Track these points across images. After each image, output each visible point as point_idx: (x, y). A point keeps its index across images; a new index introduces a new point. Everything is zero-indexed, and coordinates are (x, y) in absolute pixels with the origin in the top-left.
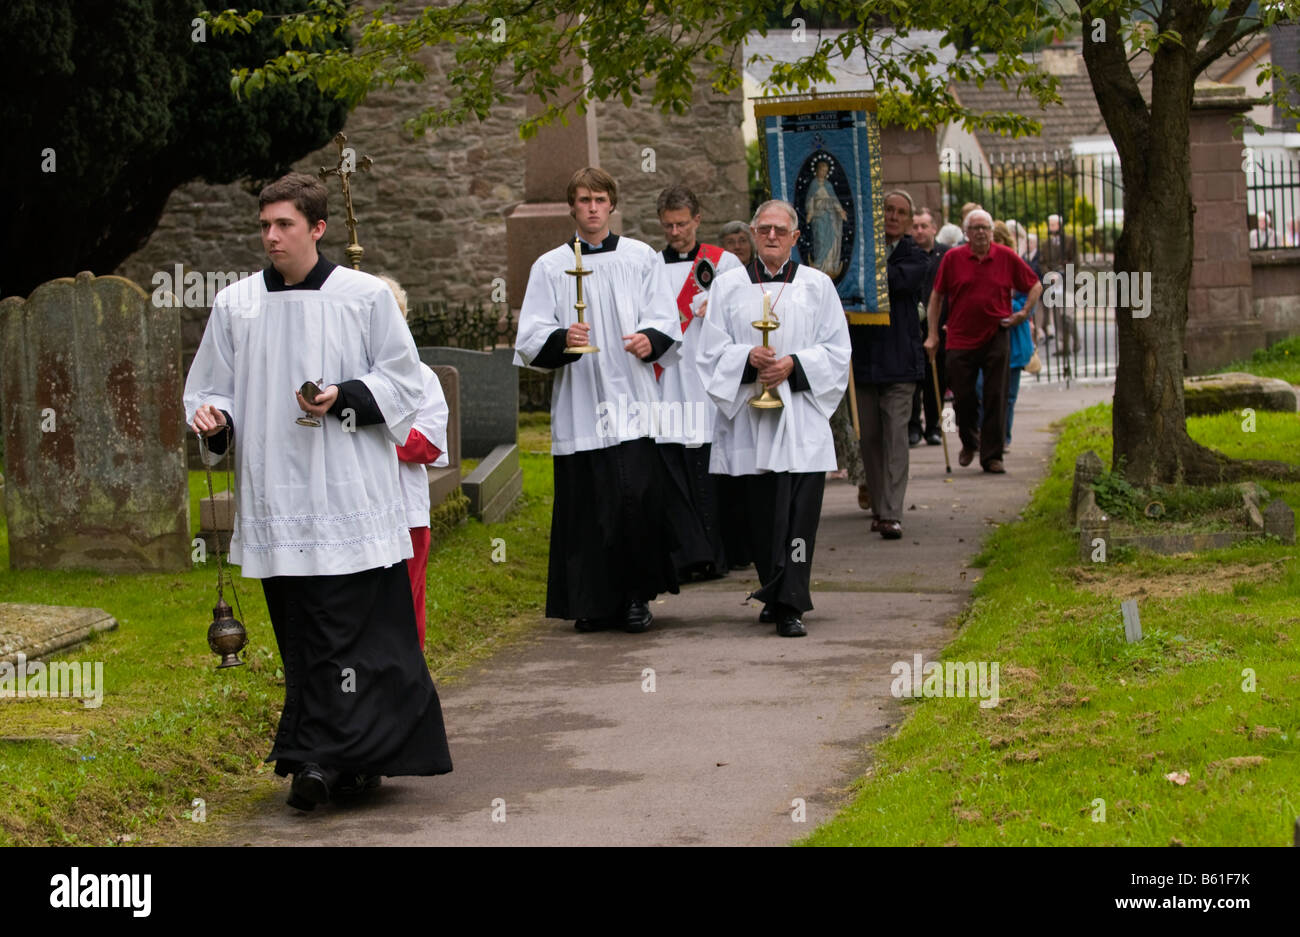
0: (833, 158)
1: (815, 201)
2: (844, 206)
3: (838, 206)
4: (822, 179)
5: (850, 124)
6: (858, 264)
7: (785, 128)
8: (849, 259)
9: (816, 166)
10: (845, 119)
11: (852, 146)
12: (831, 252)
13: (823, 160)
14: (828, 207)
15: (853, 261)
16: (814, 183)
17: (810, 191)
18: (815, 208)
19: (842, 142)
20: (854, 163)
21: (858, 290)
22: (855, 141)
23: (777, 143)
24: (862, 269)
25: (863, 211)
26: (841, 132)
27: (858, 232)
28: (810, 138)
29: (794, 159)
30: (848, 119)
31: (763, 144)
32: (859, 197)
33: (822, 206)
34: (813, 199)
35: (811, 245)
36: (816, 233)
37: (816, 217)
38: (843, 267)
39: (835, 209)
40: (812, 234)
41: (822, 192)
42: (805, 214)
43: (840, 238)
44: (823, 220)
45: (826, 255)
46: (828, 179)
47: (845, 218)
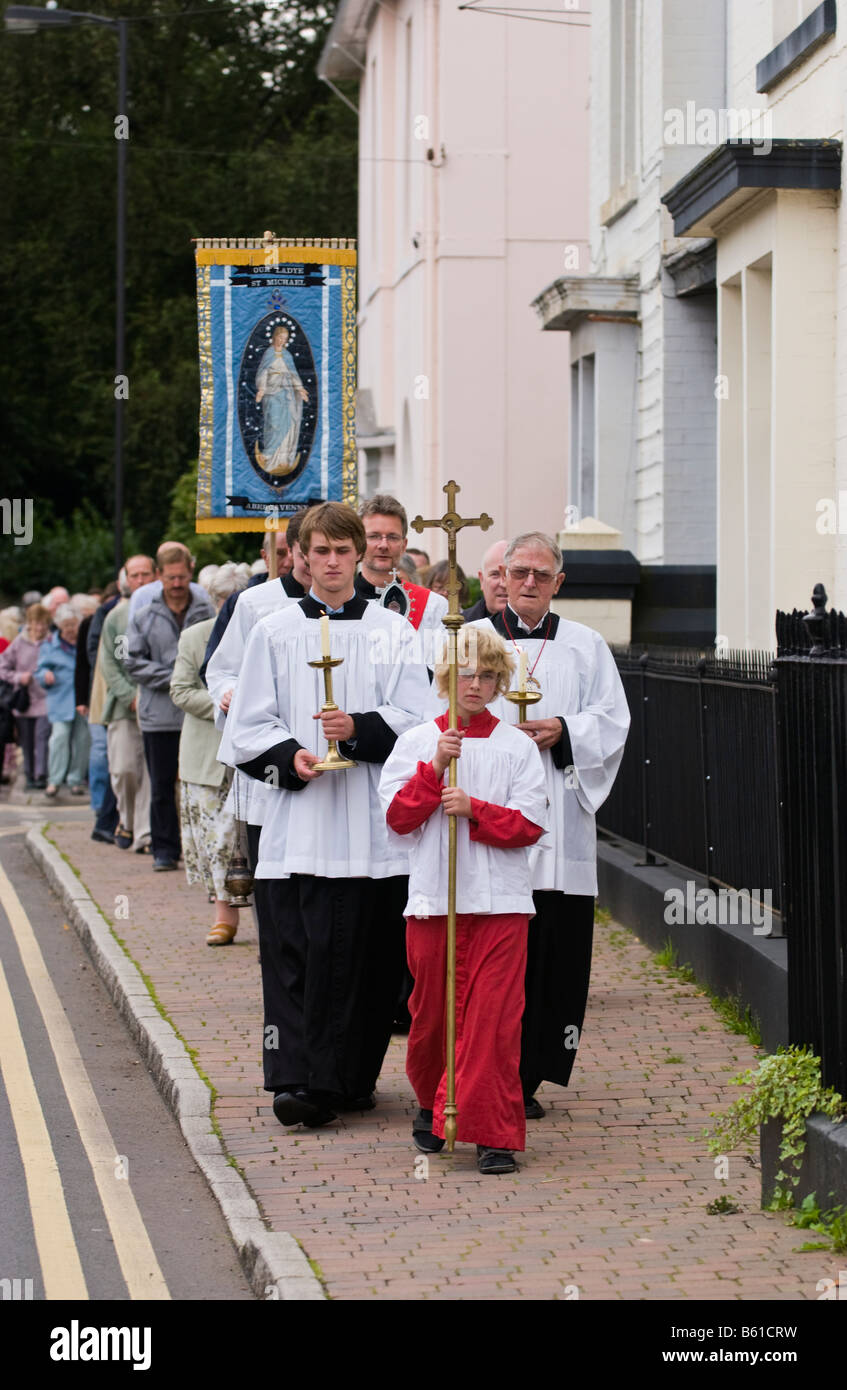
0: (294, 323)
1: (269, 375)
2: (305, 384)
3: (298, 383)
4: (280, 348)
5: (319, 282)
6: (319, 457)
7: (236, 281)
8: (308, 450)
9: (273, 329)
10: (313, 274)
11: (320, 308)
12: (286, 440)
13: (282, 324)
14: (285, 382)
15: (312, 453)
16: (269, 352)
17: (263, 363)
18: (269, 385)
19: (306, 304)
20: (321, 330)
21: (320, 489)
22: (325, 302)
23: (223, 299)
24: (324, 464)
25: (330, 391)
26: (307, 290)
27: (321, 417)
28: (266, 296)
29: (245, 321)
30: (317, 274)
31: (204, 300)
32: (325, 374)
33: (278, 382)
34: (266, 372)
35: (261, 430)
36: (269, 415)
37: (269, 395)
38: (300, 460)
39: (294, 386)
40: (262, 416)
41: (278, 364)
42: (255, 391)
43: (299, 424)
44: (278, 399)
45: (280, 444)
46: (288, 349)
47: (306, 399)
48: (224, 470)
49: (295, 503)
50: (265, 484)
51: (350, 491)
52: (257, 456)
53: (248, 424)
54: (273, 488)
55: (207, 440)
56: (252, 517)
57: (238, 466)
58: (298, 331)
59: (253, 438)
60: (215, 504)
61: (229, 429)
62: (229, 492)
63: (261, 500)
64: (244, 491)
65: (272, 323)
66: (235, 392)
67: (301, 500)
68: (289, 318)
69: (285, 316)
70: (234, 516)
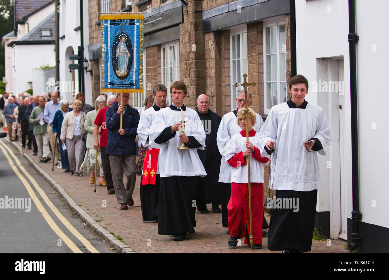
0: (127, 35)
1: (120, 50)
2: (129, 52)
3: (128, 52)
4: (123, 42)
5: (134, 24)
6: (133, 72)
7: (111, 24)
8: (130, 70)
9: (121, 37)
10: (132, 22)
11: (134, 31)
12: (124, 67)
13: (123, 36)
14: (124, 51)
15: (131, 71)
16: (120, 43)
17: (118, 46)
18: (119, 52)
19: (130, 30)
20: (134, 37)
21: (133, 81)
22: (135, 29)
23: (108, 29)
24: (134, 74)
25: (136, 54)
26: (130, 26)
27: (134, 61)
28: (119, 28)
29: (113, 35)
31: (103, 29)
32: (135, 49)
33: (122, 51)
34: (119, 49)
35: (117, 64)
36: (119, 61)
37: (119, 55)
38: (128, 73)
39: (126, 52)
40: (118, 61)
41: (122, 47)
42: (116, 54)
43: (127, 63)
44: (122, 56)
45: (122, 68)
46: (125, 42)
47: (130, 56)
48: (108, 75)
49: (127, 84)
50: (118, 79)
51: (141, 81)
52: (116, 72)
53: (114, 63)
54: (120, 80)
55: (103, 67)
56: (115, 88)
57: (112, 74)
58: (128, 37)
59: (115, 67)
60: (105, 84)
61: (109, 64)
62: (109, 81)
63: (117, 83)
64: (113, 81)
65: (121, 35)
66: (111, 54)
67: (128, 84)
68: (125, 34)
69: (124, 33)
70: (111, 88)
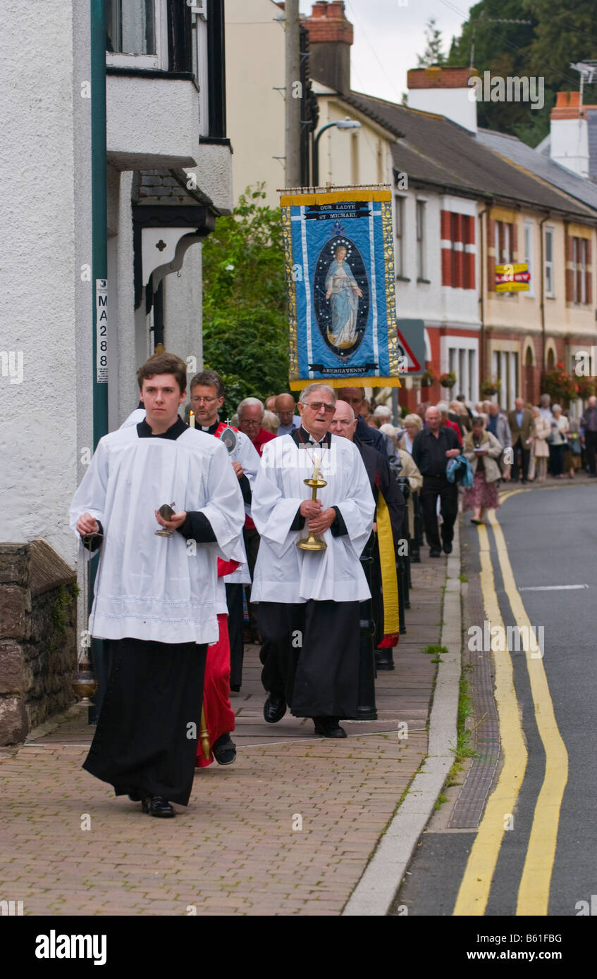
0: (349, 241)
1: (334, 280)
3: (355, 284)
4: (341, 261)
5: (367, 214)
6: (371, 334)
7: (308, 216)
8: (364, 330)
9: (336, 248)
10: (362, 209)
11: (367, 232)
12: (348, 324)
13: (342, 244)
14: (345, 284)
15: (366, 332)
16: (334, 263)
17: (330, 272)
18: (334, 286)
19: (358, 229)
20: (369, 247)
21: (373, 357)
22: (371, 228)
23: (300, 229)
24: (375, 339)
25: (377, 289)
26: (358, 220)
27: (372, 307)
28: (330, 226)
29: (316, 243)
30: (365, 209)
31: (287, 231)
32: (373, 277)
33: (340, 284)
34: (332, 278)
35: (330, 318)
36: (335, 307)
37: (335, 294)
38: (358, 337)
39: (352, 287)
40: (331, 308)
41: (340, 272)
42: (325, 291)
43: (356, 312)
44: (341, 296)
45: (343, 327)
46: (346, 261)
47: (361, 295)
48: (306, 347)
49: (356, 367)
50: (334, 355)
51: (394, 357)
52: (328, 336)
53: (321, 314)
54: (341, 357)
55: (293, 327)
56: (327, 378)
57: (315, 344)
58: (353, 248)
59: (325, 324)
60: (301, 370)
61: (309, 318)
62: (310, 361)
63: (333, 366)
64: (320, 361)
65: (335, 244)
66: (311, 293)
67: (360, 365)
68: (347, 240)
69: (344, 238)
70: (315, 379)
